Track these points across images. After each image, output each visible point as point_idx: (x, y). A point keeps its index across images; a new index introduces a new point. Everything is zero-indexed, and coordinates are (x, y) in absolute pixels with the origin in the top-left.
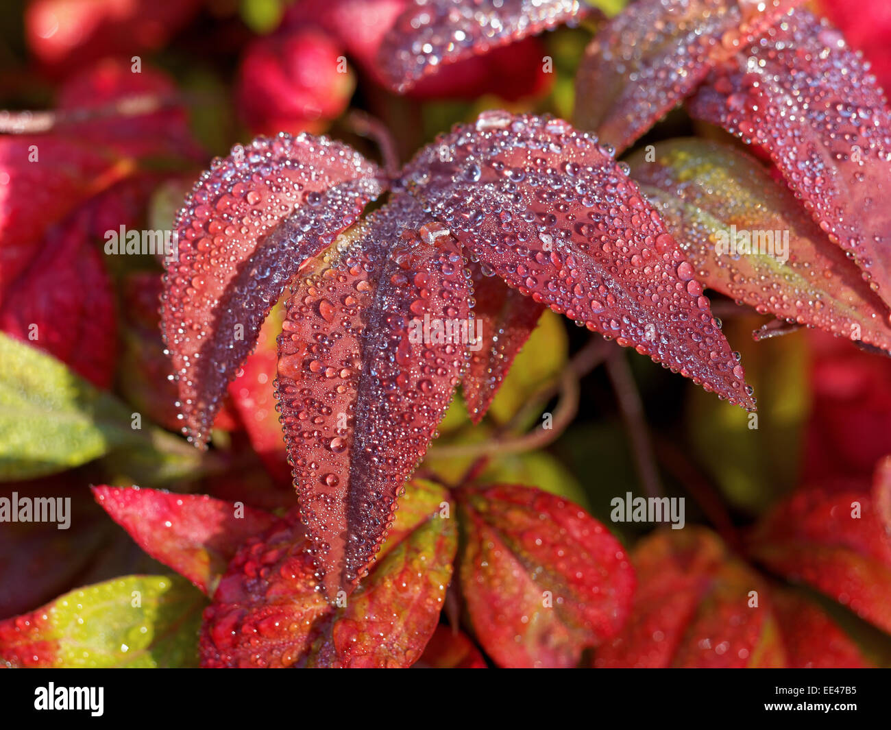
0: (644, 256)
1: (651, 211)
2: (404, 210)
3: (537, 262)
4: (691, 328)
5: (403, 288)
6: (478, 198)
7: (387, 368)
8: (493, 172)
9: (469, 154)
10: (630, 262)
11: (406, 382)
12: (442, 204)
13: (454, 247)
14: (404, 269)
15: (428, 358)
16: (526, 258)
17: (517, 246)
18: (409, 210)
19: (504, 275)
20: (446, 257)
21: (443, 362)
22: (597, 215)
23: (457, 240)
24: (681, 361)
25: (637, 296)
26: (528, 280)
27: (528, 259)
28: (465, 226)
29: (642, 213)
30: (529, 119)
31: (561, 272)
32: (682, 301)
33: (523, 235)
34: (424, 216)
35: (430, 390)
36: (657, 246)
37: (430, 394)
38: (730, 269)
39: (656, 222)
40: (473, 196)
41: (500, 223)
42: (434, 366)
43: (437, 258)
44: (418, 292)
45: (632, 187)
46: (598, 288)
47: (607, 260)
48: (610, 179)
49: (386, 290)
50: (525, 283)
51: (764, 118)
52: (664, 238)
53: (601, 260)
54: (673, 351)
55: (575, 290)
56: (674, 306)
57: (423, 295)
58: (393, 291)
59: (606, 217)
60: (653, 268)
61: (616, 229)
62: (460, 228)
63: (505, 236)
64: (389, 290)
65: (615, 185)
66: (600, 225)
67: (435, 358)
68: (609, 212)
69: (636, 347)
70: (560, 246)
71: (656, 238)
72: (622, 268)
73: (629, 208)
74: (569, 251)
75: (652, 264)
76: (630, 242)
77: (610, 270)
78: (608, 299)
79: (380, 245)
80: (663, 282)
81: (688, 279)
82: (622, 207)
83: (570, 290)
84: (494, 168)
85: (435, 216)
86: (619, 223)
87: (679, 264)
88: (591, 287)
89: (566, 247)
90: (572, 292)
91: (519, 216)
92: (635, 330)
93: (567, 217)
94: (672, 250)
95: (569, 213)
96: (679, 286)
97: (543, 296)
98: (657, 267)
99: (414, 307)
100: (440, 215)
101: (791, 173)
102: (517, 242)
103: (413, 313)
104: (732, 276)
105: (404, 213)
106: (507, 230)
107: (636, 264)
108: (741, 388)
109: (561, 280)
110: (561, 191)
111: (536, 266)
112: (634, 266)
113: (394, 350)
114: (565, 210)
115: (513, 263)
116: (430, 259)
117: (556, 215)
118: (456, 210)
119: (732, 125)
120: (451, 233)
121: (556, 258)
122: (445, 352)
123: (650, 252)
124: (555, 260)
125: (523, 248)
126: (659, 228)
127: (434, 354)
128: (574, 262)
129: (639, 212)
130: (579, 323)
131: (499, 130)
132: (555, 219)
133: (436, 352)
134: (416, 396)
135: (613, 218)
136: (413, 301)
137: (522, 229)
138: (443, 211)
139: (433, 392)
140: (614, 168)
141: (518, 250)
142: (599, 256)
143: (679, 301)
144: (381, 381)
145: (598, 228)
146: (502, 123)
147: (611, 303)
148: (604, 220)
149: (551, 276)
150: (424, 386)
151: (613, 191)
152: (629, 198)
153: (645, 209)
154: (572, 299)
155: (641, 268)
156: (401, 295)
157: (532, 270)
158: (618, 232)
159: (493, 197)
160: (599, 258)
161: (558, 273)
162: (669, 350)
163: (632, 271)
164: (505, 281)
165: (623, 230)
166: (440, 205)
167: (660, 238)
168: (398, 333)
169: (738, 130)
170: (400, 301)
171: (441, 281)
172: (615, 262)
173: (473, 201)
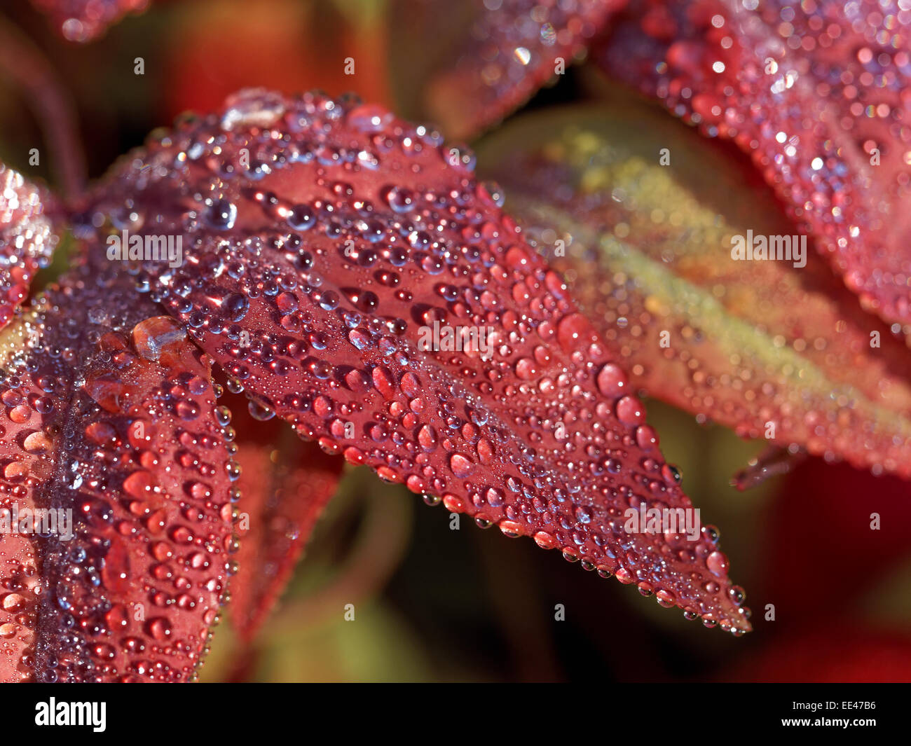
0: (538, 359)
1: (546, 271)
2: (100, 282)
3: (348, 388)
4: (628, 488)
5: (109, 448)
6: (234, 267)
7: (87, 596)
8: (257, 211)
9: (211, 175)
10: (515, 372)
11: (124, 623)
12: (169, 277)
13: (196, 364)
14: (107, 412)
15: (159, 577)
16: (329, 381)
17: (312, 360)
18: (109, 283)
19: (290, 417)
20: (184, 387)
21: (188, 586)
22: (451, 289)
23: (199, 352)
24: (615, 554)
25: (529, 434)
26: (334, 424)
27: (332, 383)
28: (215, 324)
29: (530, 279)
30: (316, 103)
31: (394, 406)
32: (609, 436)
33: (321, 338)
34: (137, 297)
35: (169, 637)
36: (561, 338)
37: (168, 643)
38: (686, 363)
39: (555, 292)
40: (226, 262)
41: (277, 316)
42: (173, 592)
43: (166, 387)
44: (137, 456)
45: (509, 227)
46: (460, 430)
47: (472, 371)
48: (468, 214)
49: (76, 450)
50: (330, 431)
51: (736, 86)
52: (574, 323)
53: (462, 371)
54: (600, 535)
55: (421, 436)
56: (597, 447)
57: (145, 463)
58: (90, 453)
59: (468, 291)
60: (555, 381)
61: (487, 312)
62: (204, 328)
63: (288, 340)
64: (81, 448)
65: (479, 228)
66: (458, 307)
67: (173, 578)
68: (471, 281)
69: (534, 534)
70: (389, 353)
71: (557, 324)
72: (501, 384)
73: (506, 271)
74: (404, 362)
75: (552, 372)
76: (513, 335)
77: (478, 389)
78: (480, 448)
79: (61, 358)
80: (576, 404)
81: (618, 395)
82: (495, 269)
83: (411, 437)
84: (259, 202)
85: (159, 300)
86: (491, 300)
87: (599, 368)
88: (448, 428)
89: (398, 354)
90: (416, 442)
91: (310, 297)
92: (530, 506)
93: (397, 295)
94: (586, 344)
95: (400, 287)
96: (601, 409)
97: (363, 452)
98: (562, 378)
99: (129, 485)
100: (167, 300)
101: (790, 187)
102: (312, 353)
103: (129, 495)
104: (691, 373)
105: (101, 289)
106: (292, 331)
107: (526, 375)
108: (722, 593)
109: (394, 422)
110: (383, 245)
111: (348, 396)
112: (522, 379)
113: (98, 565)
114: (391, 284)
115: (305, 393)
116: (156, 389)
117: (377, 292)
118: (195, 290)
119: (681, 101)
120: (188, 337)
121: (382, 378)
122: (191, 566)
123: (548, 351)
124: (381, 383)
125: (321, 364)
126: (563, 303)
127: (172, 572)
128: (415, 383)
129: (526, 276)
130: (431, 499)
131: (263, 129)
132: (376, 301)
133: (175, 566)
134: (142, 648)
135: (479, 293)
136: (128, 474)
137: (318, 326)
138: (171, 290)
139: (173, 639)
140: (474, 191)
141: (313, 366)
142: (458, 364)
143: (603, 435)
144: (78, 620)
145: (454, 313)
146: (267, 116)
147: (486, 454)
148: (463, 296)
149: (375, 414)
150: (156, 628)
151: (476, 239)
152: (506, 250)
153: (534, 270)
154: (415, 456)
155: (535, 382)
156: (107, 462)
157: (341, 405)
158: (491, 317)
159: (261, 264)
160: (458, 368)
161: (388, 408)
162: (592, 534)
163: (517, 389)
164: (293, 427)
165: (500, 314)
166: (165, 280)
167: (566, 324)
168: (103, 533)
169: (691, 110)
170: (104, 473)
171: (177, 434)
172: (486, 373)
173: (225, 273)
